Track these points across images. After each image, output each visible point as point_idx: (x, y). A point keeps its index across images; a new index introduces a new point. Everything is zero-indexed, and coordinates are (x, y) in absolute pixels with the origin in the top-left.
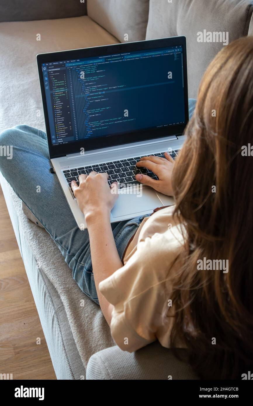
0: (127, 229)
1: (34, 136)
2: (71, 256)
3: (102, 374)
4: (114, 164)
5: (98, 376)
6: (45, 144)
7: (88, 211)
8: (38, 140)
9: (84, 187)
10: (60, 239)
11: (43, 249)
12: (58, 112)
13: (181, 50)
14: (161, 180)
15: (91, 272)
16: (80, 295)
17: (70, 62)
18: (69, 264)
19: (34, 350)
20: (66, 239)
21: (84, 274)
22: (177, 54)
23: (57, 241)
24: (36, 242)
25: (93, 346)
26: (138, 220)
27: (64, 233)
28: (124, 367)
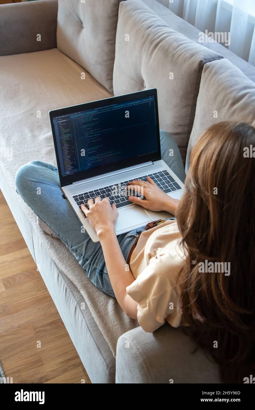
0: (128, 240)
1: (46, 170)
2: (85, 260)
3: (134, 349)
4: (109, 188)
5: (131, 351)
6: (56, 175)
7: (99, 229)
8: (49, 173)
9: (93, 210)
10: (76, 248)
11: (60, 255)
12: (66, 152)
13: (154, 98)
14: (148, 200)
15: (102, 272)
16: (94, 289)
17: (74, 115)
18: (83, 266)
19: (50, 329)
20: (80, 248)
21: (97, 274)
22: (151, 102)
23: (73, 250)
24: (53, 250)
25: (111, 326)
26: (135, 232)
27: (78, 244)
28: (148, 343)
